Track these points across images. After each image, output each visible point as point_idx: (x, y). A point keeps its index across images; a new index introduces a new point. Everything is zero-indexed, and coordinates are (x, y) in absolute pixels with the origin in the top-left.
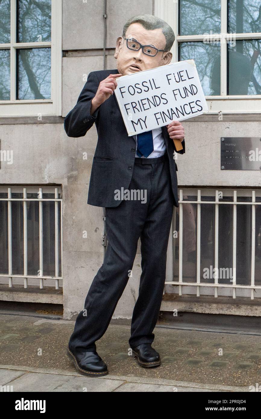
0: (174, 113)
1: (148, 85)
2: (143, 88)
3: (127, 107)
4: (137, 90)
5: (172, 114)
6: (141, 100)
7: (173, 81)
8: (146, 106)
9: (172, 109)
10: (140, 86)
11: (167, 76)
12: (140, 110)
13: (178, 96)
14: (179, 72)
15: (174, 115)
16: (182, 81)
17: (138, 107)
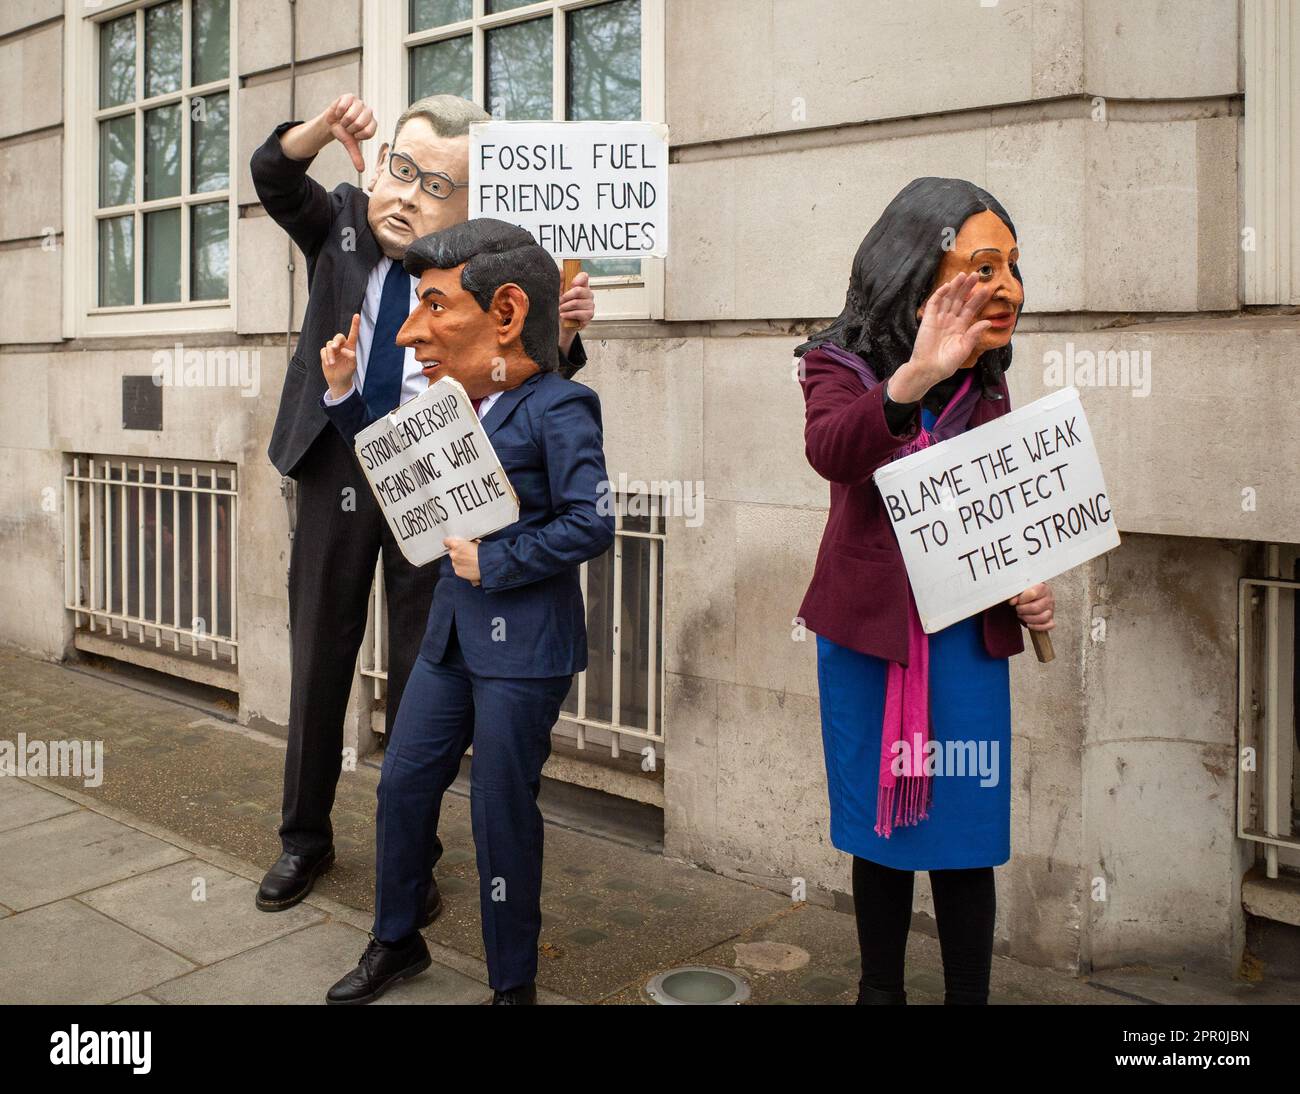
0: (586, 237)
1: (547, 155)
2: (534, 160)
3: (486, 192)
4: (518, 160)
5: (580, 237)
6: (521, 186)
7: (604, 162)
8: (528, 203)
9: (582, 226)
10: (529, 154)
11: (595, 146)
12: (511, 208)
13: (606, 201)
14: (626, 146)
15: (583, 241)
16: (627, 167)
17: (509, 199)
